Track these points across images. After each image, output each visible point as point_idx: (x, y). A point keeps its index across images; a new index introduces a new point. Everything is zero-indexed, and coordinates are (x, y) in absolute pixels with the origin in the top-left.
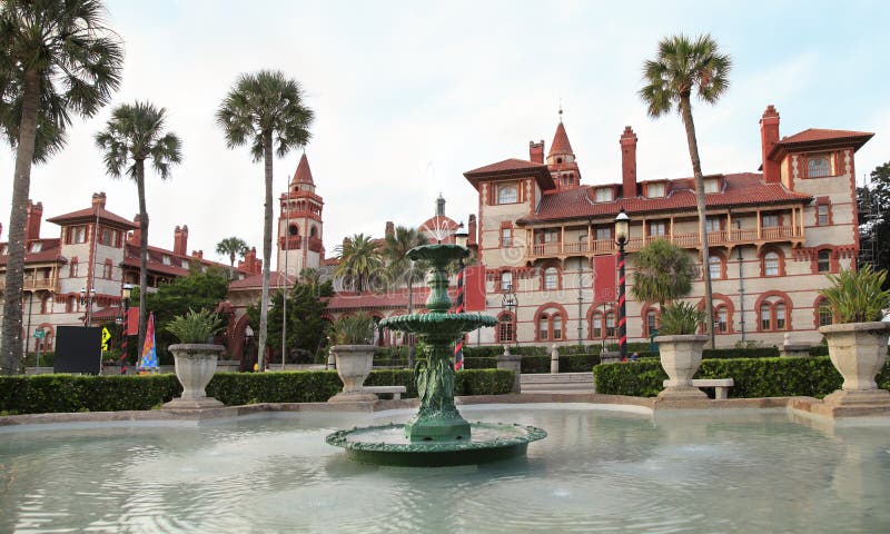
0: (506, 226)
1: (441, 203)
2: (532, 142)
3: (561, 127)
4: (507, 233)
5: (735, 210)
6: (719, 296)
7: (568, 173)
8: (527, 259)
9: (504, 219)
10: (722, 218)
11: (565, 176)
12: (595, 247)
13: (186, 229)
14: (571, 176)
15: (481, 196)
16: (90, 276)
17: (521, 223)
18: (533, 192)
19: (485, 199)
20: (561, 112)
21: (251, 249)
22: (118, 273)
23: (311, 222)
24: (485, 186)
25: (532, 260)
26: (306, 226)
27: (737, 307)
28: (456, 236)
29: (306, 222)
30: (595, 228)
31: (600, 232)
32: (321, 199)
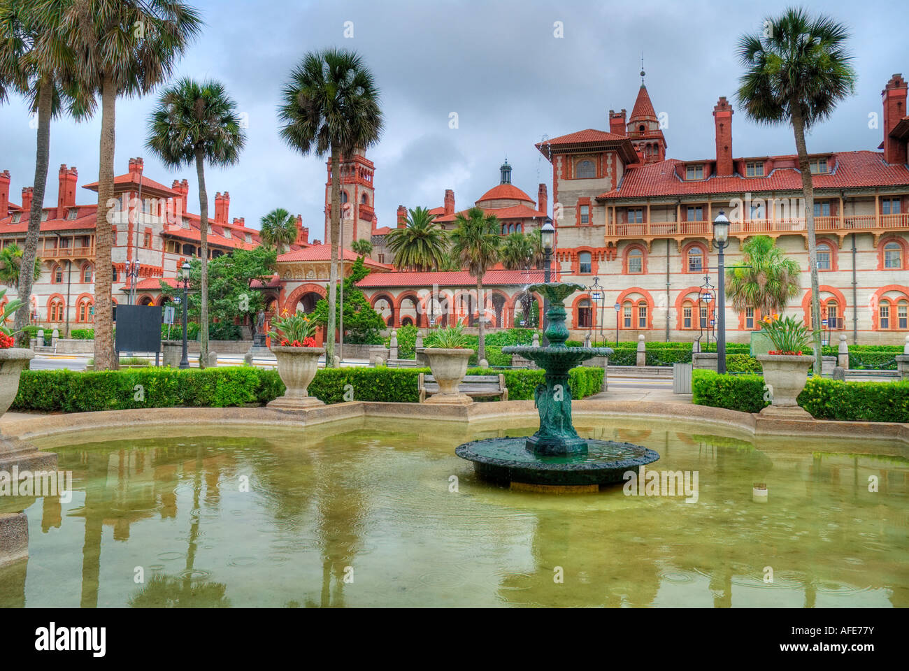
0: (584, 203)
1: (506, 170)
2: (612, 112)
3: (643, 89)
4: (585, 211)
5: (848, 195)
6: (827, 289)
7: (652, 142)
8: (608, 240)
9: (582, 195)
10: (833, 202)
11: (649, 145)
12: (684, 229)
13: (227, 195)
14: (656, 145)
15: (555, 170)
16: (130, 246)
17: (601, 202)
18: (614, 166)
19: (560, 173)
20: (643, 74)
21: (296, 216)
22: (157, 242)
23: (361, 190)
24: (559, 158)
25: (614, 241)
26: (356, 193)
27: (849, 301)
28: (542, 232)
29: (356, 189)
30: (685, 208)
31: (690, 212)
32: (372, 163)
